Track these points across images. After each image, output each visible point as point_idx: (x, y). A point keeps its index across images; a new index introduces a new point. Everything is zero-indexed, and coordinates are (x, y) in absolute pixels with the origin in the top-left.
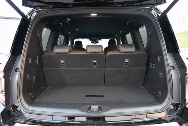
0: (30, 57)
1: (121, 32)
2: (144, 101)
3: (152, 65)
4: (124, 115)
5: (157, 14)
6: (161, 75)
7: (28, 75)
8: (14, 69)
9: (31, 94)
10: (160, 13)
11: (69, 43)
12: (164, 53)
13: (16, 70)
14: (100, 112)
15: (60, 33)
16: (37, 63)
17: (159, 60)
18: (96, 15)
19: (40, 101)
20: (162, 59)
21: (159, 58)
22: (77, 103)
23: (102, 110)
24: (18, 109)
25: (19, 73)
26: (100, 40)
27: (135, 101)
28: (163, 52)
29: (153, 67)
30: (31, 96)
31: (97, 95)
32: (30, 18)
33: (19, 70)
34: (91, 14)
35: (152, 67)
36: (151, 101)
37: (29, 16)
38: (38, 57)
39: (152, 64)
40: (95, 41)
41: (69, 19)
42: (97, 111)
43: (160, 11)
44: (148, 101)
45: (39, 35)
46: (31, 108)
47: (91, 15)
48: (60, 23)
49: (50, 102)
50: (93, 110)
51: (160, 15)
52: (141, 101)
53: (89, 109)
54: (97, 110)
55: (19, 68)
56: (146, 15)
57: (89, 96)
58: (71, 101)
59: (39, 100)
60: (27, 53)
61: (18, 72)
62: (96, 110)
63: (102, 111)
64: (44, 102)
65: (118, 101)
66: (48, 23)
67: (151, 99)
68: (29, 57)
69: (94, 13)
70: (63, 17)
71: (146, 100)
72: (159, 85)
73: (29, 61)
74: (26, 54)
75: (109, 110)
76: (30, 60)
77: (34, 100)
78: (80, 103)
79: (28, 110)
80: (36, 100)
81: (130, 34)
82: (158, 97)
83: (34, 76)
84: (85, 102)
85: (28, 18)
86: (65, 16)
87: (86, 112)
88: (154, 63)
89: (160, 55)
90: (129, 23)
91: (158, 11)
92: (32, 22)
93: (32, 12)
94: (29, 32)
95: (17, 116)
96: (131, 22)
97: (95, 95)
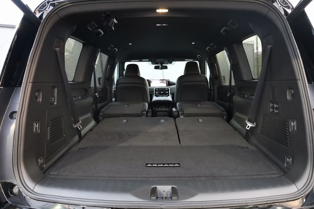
0: (39, 91)
1: (209, 49)
2: (260, 177)
3: (273, 107)
4: (222, 206)
5: (284, 9)
6: (294, 126)
7: (36, 126)
8: (7, 113)
9: (41, 161)
10: (289, 8)
11: (116, 68)
12: (300, 84)
13: (12, 115)
14: (176, 200)
15: (100, 50)
16: (54, 102)
17: (289, 97)
18: (167, 11)
19: (58, 175)
20: (297, 96)
21: (288, 93)
22: (130, 179)
23: (179, 196)
24: (15, 190)
25: (16, 122)
26: (171, 63)
27: (242, 176)
28: (299, 81)
29: (273, 111)
30: (42, 164)
31: (168, 164)
32: (41, 16)
33: (17, 116)
34: (158, 9)
35: (271, 110)
36: (273, 176)
37: (39, 12)
38: (56, 90)
39: (271, 105)
40: (162, 65)
41: (115, 21)
42: (169, 196)
43: (290, 4)
44: (268, 177)
45: (57, 49)
46: (40, 190)
47: (158, 11)
48: (99, 30)
49: (77, 177)
50: (160, 195)
51: (289, 11)
52: (254, 177)
53: (154, 191)
55: (16, 112)
57: (152, 164)
58: (118, 175)
59: (56, 173)
60: (33, 82)
61: (15, 119)
62: (167, 195)
63: (178, 198)
64: (66, 177)
65: (209, 177)
66: (75, 27)
67: (273, 172)
68: (37, 91)
69: (162, 8)
70: (103, 15)
71: (263, 175)
72: (288, 146)
73: (37, 97)
74: (30, 84)
75: (192, 195)
76: (40, 96)
77: (46, 173)
78: (136, 179)
79: (33, 192)
80: (52, 173)
81: (226, 51)
82: (286, 167)
83: (48, 126)
84: (145, 177)
85: (36, 17)
86: (108, 13)
87: (147, 199)
88: (276, 104)
89: (290, 88)
90: (225, 31)
91: (286, 3)
92: (43, 24)
93: (45, 5)
94: (37, 43)
95: (11, 205)
96: (231, 27)
97: (164, 164)
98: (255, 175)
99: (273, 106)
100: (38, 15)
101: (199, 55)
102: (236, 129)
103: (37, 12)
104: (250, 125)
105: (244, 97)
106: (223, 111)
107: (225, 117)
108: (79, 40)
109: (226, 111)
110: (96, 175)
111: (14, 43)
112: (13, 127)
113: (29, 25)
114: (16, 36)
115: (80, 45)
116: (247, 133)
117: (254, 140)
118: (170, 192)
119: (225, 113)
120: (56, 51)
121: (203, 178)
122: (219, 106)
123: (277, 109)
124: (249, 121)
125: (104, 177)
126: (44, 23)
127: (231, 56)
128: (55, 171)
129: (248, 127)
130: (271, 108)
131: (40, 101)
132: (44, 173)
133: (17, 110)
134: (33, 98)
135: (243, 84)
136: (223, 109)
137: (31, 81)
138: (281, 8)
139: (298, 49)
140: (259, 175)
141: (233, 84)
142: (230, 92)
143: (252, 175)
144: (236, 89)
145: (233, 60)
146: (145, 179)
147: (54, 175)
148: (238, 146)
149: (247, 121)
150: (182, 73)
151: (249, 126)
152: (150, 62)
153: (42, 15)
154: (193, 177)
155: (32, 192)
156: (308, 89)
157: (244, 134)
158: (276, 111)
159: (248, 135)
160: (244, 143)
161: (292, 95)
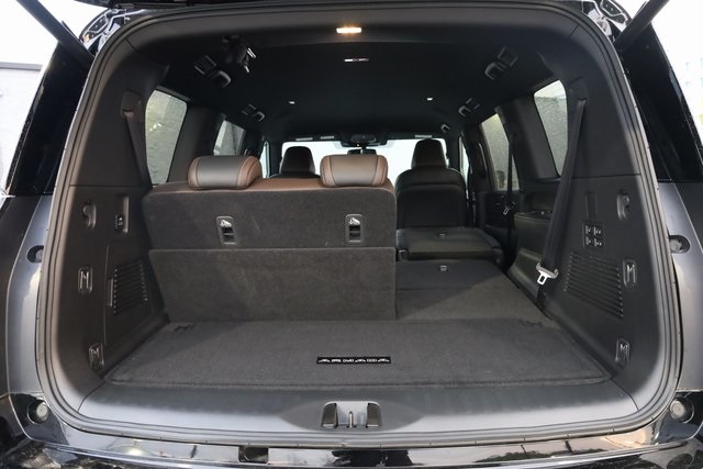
0: (89, 203)
1: (464, 111)
2: (559, 383)
3: (591, 235)
5: (610, 23)
6: (631, 274)
7: (85, 277)
8: (23, 250)
9: (94, 352)
10: (621, 20)
12: (642, 182)
13: (33, 255)
14: (375, 429)
16: (123, 227)
17: (621, 212)
18: (359, 30)
19: (130, 381)
20: (635, 208)
21: (618, 202)
22: (282, 388)
23: (383, 421)
24: (41, 412)
25: (43, 268)
27: (521, 381)
28: (639, 178)
29: (592, 244)
30: (97, 359)
31: (365, 358)
32: (94, 46)
33: (44, 255)
34: (339, 27)
35: (588, 241)
36: (588, 381)
37: (90, 38)
38: (127, 202)
39: (588, 230)
40: (364, 148)
41: (251, 53)
42: (362, 422)
43: (624, 11)
44: (577, 382)
45: (129, 115)
46: (92, 410)
47: (339, 31)
48: (222, 73)
49: (170, 385)
50: (343, 419)
51: (622, 27)
52: (547, 383)
53: (330, 414)
54: (362, 418)
55: (42, 247)
56: (565, 26)
57: (330, 359)
58: (257, 381)
59: (126, 377)
60: (78, 185)
61: (40, 261)
62: (359, 420)
63: (380, 425)
64: (148, 385)
65: (450, 383)
66: (168, 67)
67: (588, 374)
68: (86, 204)
70: (226, 41)
71: (566, 379)
72: (620, 317)
73: (85, 217)
74: (72, 189)
75: (410, 421)
76: (91, 213)
77: (106, 377)
78: (294, 388)
79: (78, 416)
80: (118, 378)
81: (500, 116)
82: (618, 364)
83: (110, 279)
84: (312, 385)
85: (84, 48)
86: (234, 37)
87: (315, 429)
88: (597, 227)
89: (623, 193)
90: (493, 71)
91: (616, 11)
92: (99, 62)
93: (104, 23)
94: (85, 101)
95: (32, 442)
96: (504, 63)
97: (355, 359)
98: (550, 380)
99: (592, 233)
100: (88, 44)
101: (444, 126)
102: (518, 285)
103: (87, 38)
104: (545, 274)
105: (537, 215)
106: (495, 247)
107: (498, 261)
108: (178, 95)
109: (502, 248)
110: (210, 382)
111: (37, 103)
112: (35, 279)
113: (70, 64)
114: (42, 88)
115: (180, 107)
116: (540, 294)
117: (554, 307)
118: (363, 414)
119: (499, 251)
120: (126, 119)
121: (436, 386)
122: (485, 235)
123: (599, 237)
124: (544, 266)
125: (227, 384)
126: (100, 59)
127: (511, 126)
128: (124, 372)
129: (541, 280)
130: (588, 236)
131: (92, 224)
132: (102, 377)
133: (43, 244)
134: (77, 218)
135: (537, 188)
136: (494, 242)
137: (73, 182)
138: (605, 21)
139: (636, 109)
140: (558, 379)
141: (516, 187)
142: (510, 205)
143: (540, 380)
144: (522, 197)
145: (515, 135)
146: (312, 388)
147: (122, 381)
148: (521, 321)
149: (538, 267)
150: (408, 166)
151: (543, 278)
152: (339, 143)
153: (97, 43)
154: (417, 383)
155: (76, 414)
156: (657, 192)
157: (536, 295)
158: (596, 243)
159: (541, 298)
160: (533, 314)
161: (627, 207)
